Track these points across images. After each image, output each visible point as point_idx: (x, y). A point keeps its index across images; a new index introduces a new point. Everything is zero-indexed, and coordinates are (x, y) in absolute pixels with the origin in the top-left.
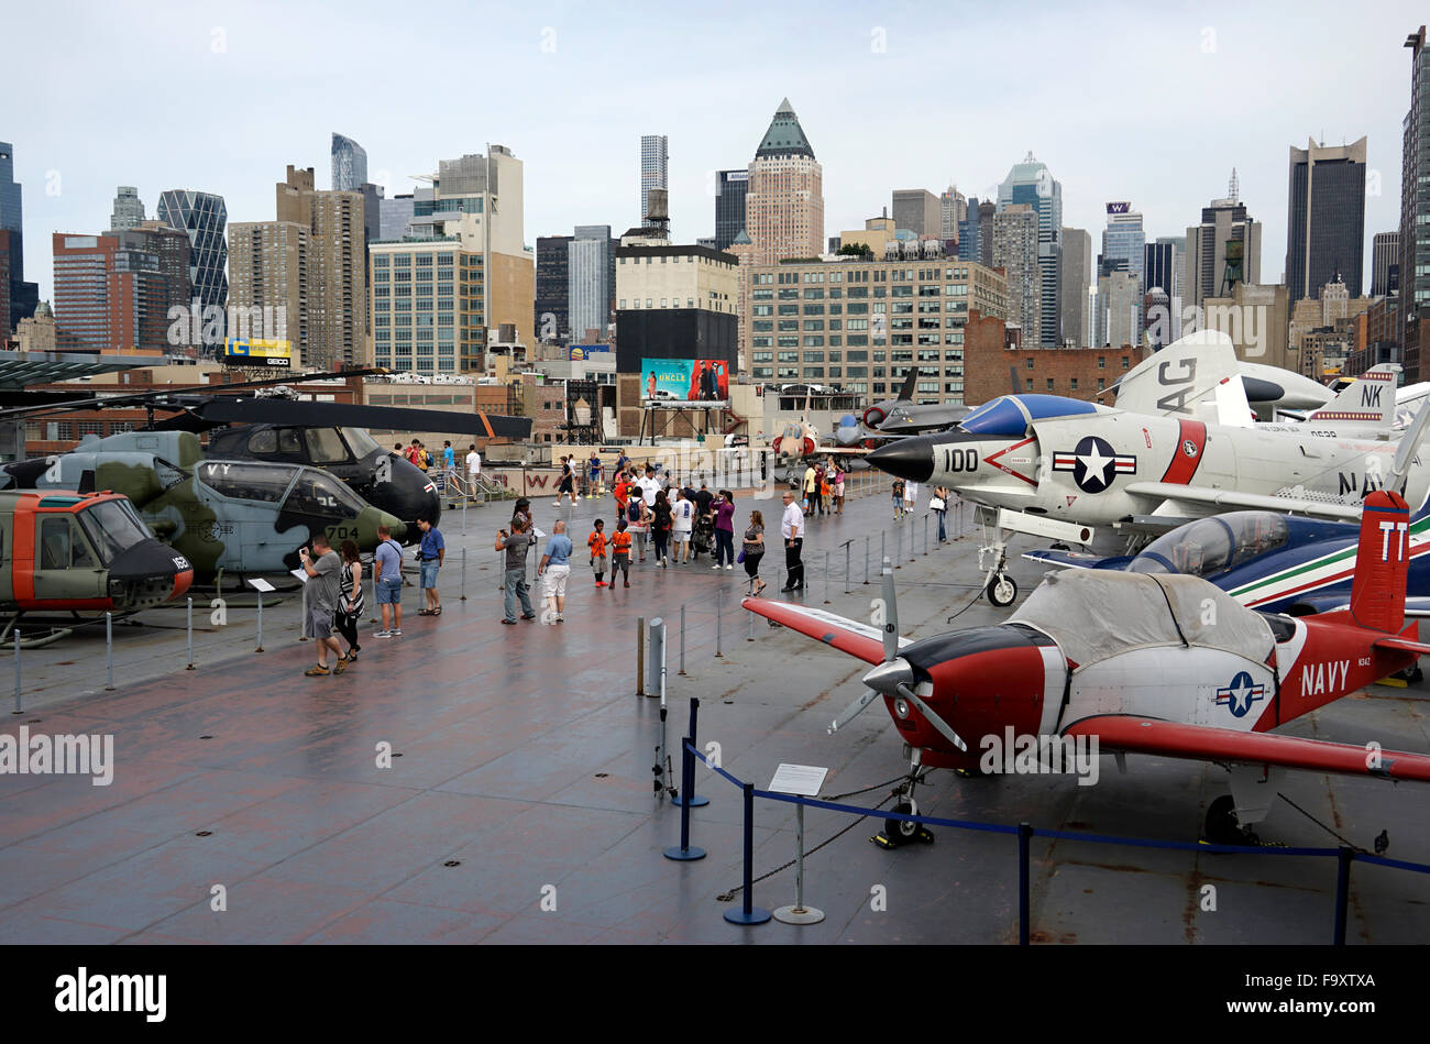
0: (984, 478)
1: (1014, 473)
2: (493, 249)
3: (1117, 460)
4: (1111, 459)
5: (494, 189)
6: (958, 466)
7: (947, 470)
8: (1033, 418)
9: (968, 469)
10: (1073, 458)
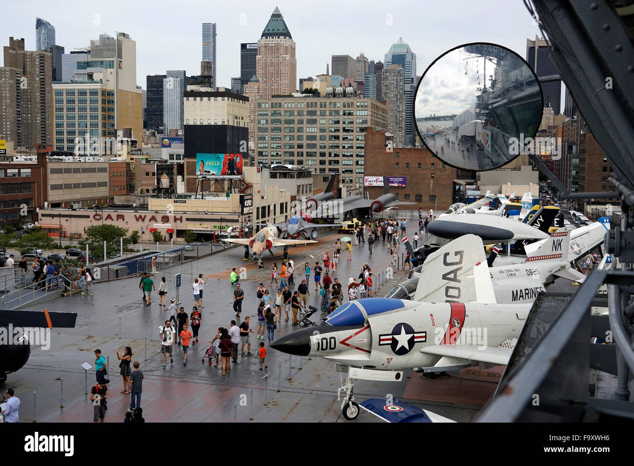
0: (340, 352)
1: (357, 348)
2: (120, 88)
3: (416, 335)
4: (412, 335)
5: (120, 56)
6: (324, 347)
7: (318, 350)
8: (368, 315)
9: (330, 348)
10: (391, 337)
